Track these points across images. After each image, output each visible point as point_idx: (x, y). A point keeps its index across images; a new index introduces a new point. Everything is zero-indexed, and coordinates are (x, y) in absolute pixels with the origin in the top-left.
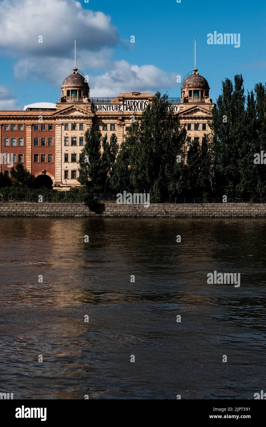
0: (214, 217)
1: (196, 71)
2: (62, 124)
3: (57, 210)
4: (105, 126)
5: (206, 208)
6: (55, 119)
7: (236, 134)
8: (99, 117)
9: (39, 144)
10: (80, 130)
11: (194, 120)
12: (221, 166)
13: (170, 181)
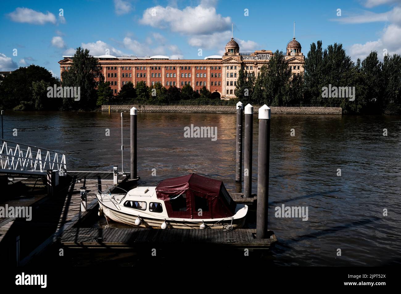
0: (306, 114)
1: (295, 39)
2: (226, 67)
3: (226, 110)
4: (247, 67)
5: (302, 109)
6: (222, 64)
7: (318, 71)
8: (244, 63)
9: (214, 76)
10: (235, 69)
11: (293, 64)
12: (309, 88)
13: (283, 95)
